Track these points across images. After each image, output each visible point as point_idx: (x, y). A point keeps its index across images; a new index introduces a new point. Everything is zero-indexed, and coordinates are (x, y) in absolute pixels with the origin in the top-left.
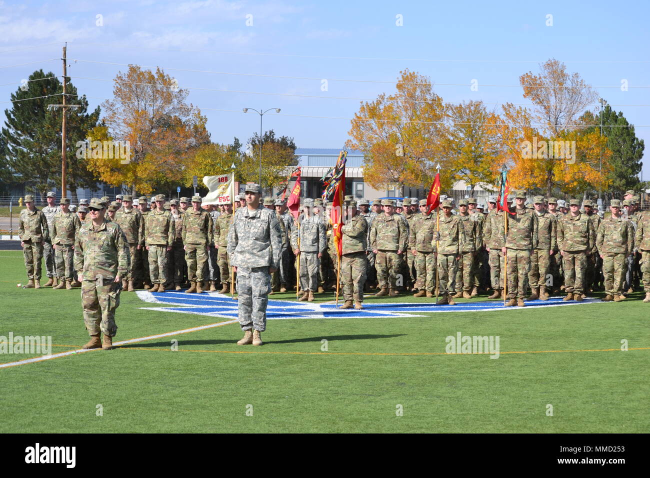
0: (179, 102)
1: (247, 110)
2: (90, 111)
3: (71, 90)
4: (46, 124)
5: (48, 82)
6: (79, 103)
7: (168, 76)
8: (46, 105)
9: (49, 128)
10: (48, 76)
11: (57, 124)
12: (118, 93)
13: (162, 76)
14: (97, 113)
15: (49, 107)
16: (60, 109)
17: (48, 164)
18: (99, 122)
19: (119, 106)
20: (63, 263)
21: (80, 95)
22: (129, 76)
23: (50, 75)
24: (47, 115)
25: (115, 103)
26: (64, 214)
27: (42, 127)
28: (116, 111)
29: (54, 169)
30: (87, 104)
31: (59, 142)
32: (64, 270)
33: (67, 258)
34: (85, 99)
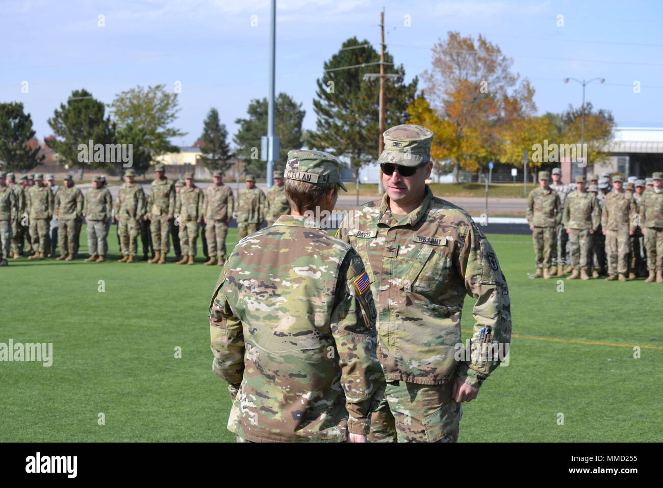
0: (504, 71)
1: (567, 80)
2: (407, 81)
3: (388, 58)
4: (362, 95)
5: (363, 50)
6: (397, 72)
7: (490, 43)
8: (361, 74)
9: (364, 100)
10: (362, 44)
11: (374, 95)
12: (438, 62)
13: (483, 43)
14: (415, 82)
15: (365, 77)
16: (377, 79)
17: (365, 138)
18: (418, 93)
19: (438, 77)
20: (578, 250)
21: (397, 64)
22: (449, 44)
23: (366, 42)
24: (362, 85)
25: (434, 73)
26: (581, 194)
27: (357, 98)
28: (435, 83)
29: (370, 143)
30: (404, 74)
31: (375, 114)
32: (579, 257)
33: (584, 244)
34: (402, 68)
